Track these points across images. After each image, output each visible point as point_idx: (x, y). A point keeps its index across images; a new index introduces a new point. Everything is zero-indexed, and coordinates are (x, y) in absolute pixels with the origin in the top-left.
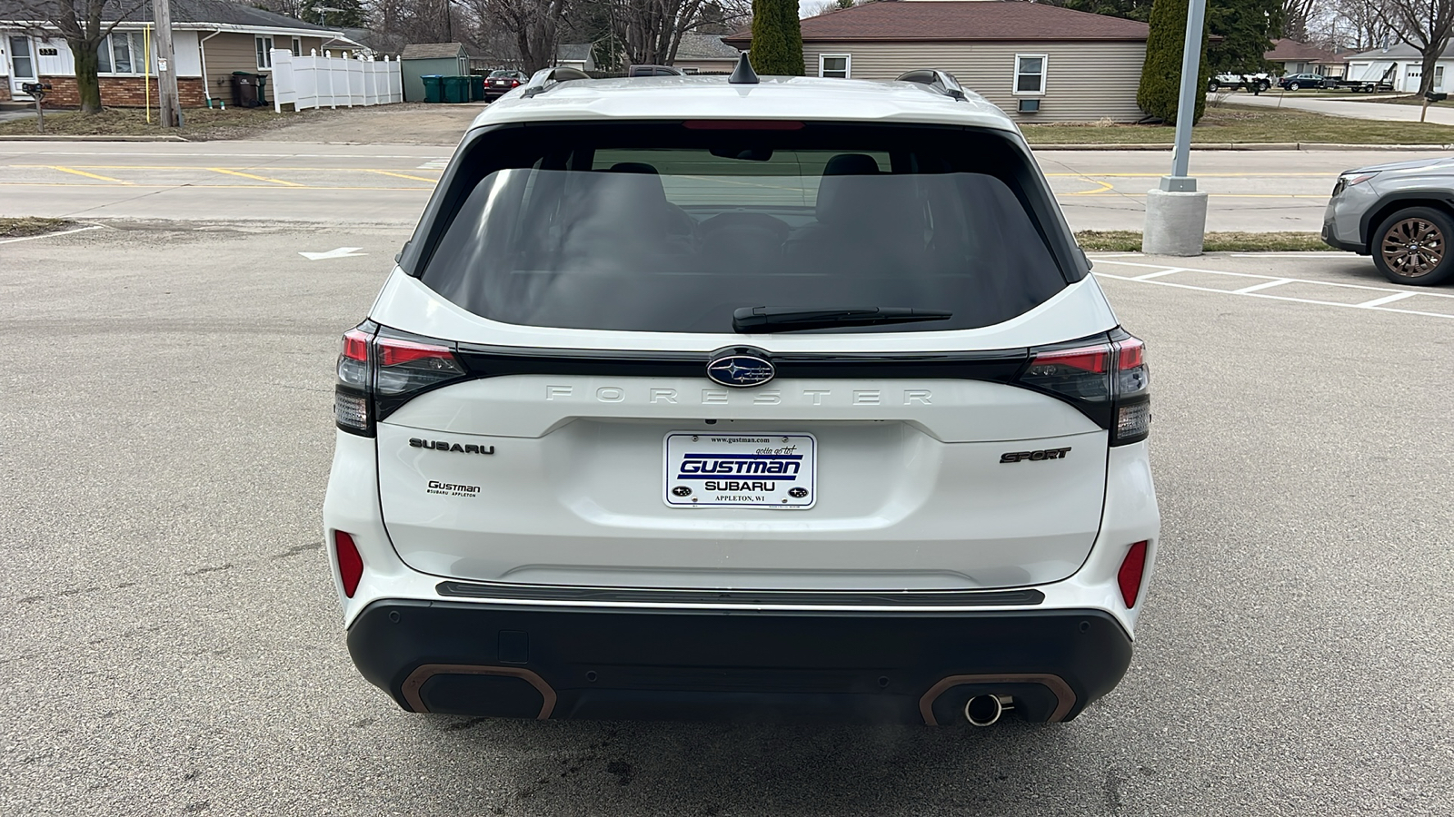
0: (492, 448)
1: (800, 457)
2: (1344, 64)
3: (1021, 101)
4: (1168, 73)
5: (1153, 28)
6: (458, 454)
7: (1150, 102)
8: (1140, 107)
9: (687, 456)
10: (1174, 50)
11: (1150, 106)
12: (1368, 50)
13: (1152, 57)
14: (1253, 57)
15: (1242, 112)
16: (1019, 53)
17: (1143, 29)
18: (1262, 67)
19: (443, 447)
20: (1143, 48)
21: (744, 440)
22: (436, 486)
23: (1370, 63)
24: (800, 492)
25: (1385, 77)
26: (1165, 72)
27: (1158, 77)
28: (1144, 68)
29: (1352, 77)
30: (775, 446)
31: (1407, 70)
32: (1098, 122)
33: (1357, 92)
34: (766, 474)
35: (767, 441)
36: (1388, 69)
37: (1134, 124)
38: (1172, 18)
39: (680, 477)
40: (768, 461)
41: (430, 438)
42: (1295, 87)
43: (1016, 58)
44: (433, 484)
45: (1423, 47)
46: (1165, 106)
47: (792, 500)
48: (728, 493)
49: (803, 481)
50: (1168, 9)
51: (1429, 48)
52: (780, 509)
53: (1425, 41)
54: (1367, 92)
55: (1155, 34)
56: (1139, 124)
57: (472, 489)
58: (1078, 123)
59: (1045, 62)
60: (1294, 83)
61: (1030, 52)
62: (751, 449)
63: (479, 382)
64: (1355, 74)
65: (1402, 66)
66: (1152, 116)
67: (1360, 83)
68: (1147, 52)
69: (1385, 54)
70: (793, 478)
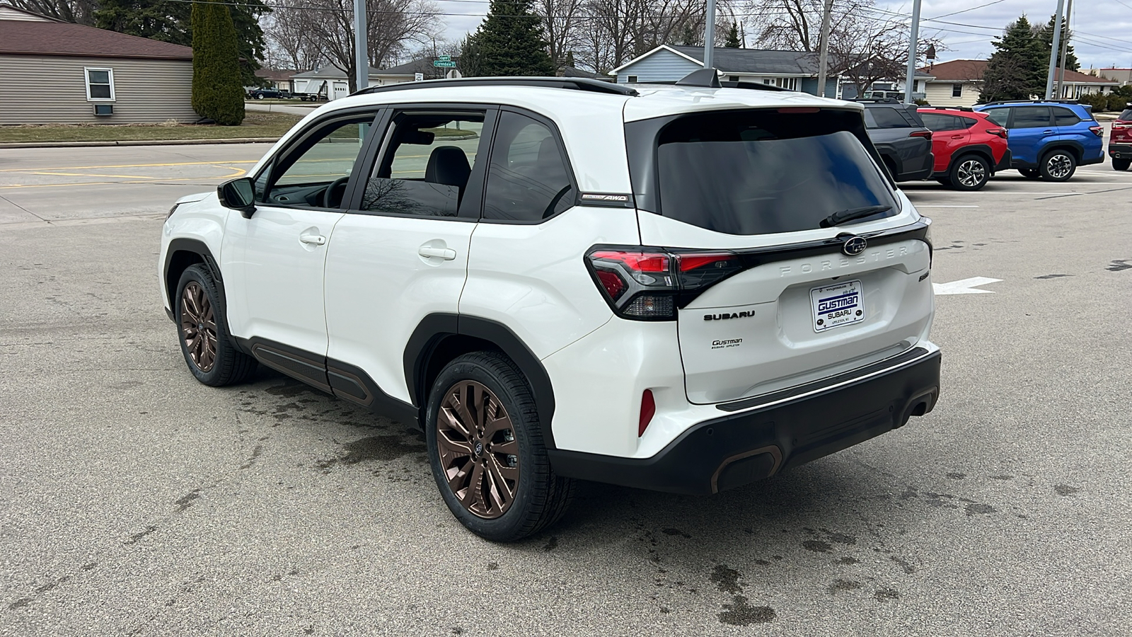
0: (753, 312)
1: (857, 293)
2: (289, 81)
3: (96, 106)
4: (214, 86)
5: (196, 50)
6: (735, 319)
7: (204, 107)
8: (196, 111)
9: (820, 301)
10: (216, 68)
11: (204, 110)
12: (303, 71)
13: (200, 73)
14: (249, 74)
15: (260, 115)
16: (88, 68)
17: (188, 51)
18: (255, 82)
19: (726, 316)
20: (190, 66)
21: (838, 288)
22: (717, 344)
23: (309, 81)
24: (859, 313)
25: (321, 90)
26: (212, 84)
27: (207, 88)
28: (194, 81)
29: (298, 90)
30: (848, 289)
31: (334, 86)
32: (165, 123)
33: (305, 101)
34: (848, 305)
35: (845, 286)
36: (321, 85)
37: (194, 124)
38: (210, 43)
39: (819, 314)
40: (847, 298)
41: (717, 313)
42: (261, 97)
43: (85, 70)
44: (715, 343)
45: (347, 71)
46: (216, 110)
47: (858, 318)
48: (836, 319)
49: (859, 307)
50: (205, 36)
51: (351, 70)
52: (854, 324)
53: (347, 67)
54: (312, 101)
55: (198, 55)
56: (198, 124)
57: (738, 341)
58: (150, 124)
59: (111, 75)
60: (260, 94)
61: (99, 66)
62: (840, 293)
63: (748, 271)
64: (300, 88)
65: (330, 83)
66: (206, 118)
67: (306, 94)
68: (194, 68)
69: (316, 75)
70: (856, 305)
